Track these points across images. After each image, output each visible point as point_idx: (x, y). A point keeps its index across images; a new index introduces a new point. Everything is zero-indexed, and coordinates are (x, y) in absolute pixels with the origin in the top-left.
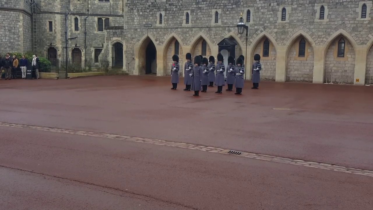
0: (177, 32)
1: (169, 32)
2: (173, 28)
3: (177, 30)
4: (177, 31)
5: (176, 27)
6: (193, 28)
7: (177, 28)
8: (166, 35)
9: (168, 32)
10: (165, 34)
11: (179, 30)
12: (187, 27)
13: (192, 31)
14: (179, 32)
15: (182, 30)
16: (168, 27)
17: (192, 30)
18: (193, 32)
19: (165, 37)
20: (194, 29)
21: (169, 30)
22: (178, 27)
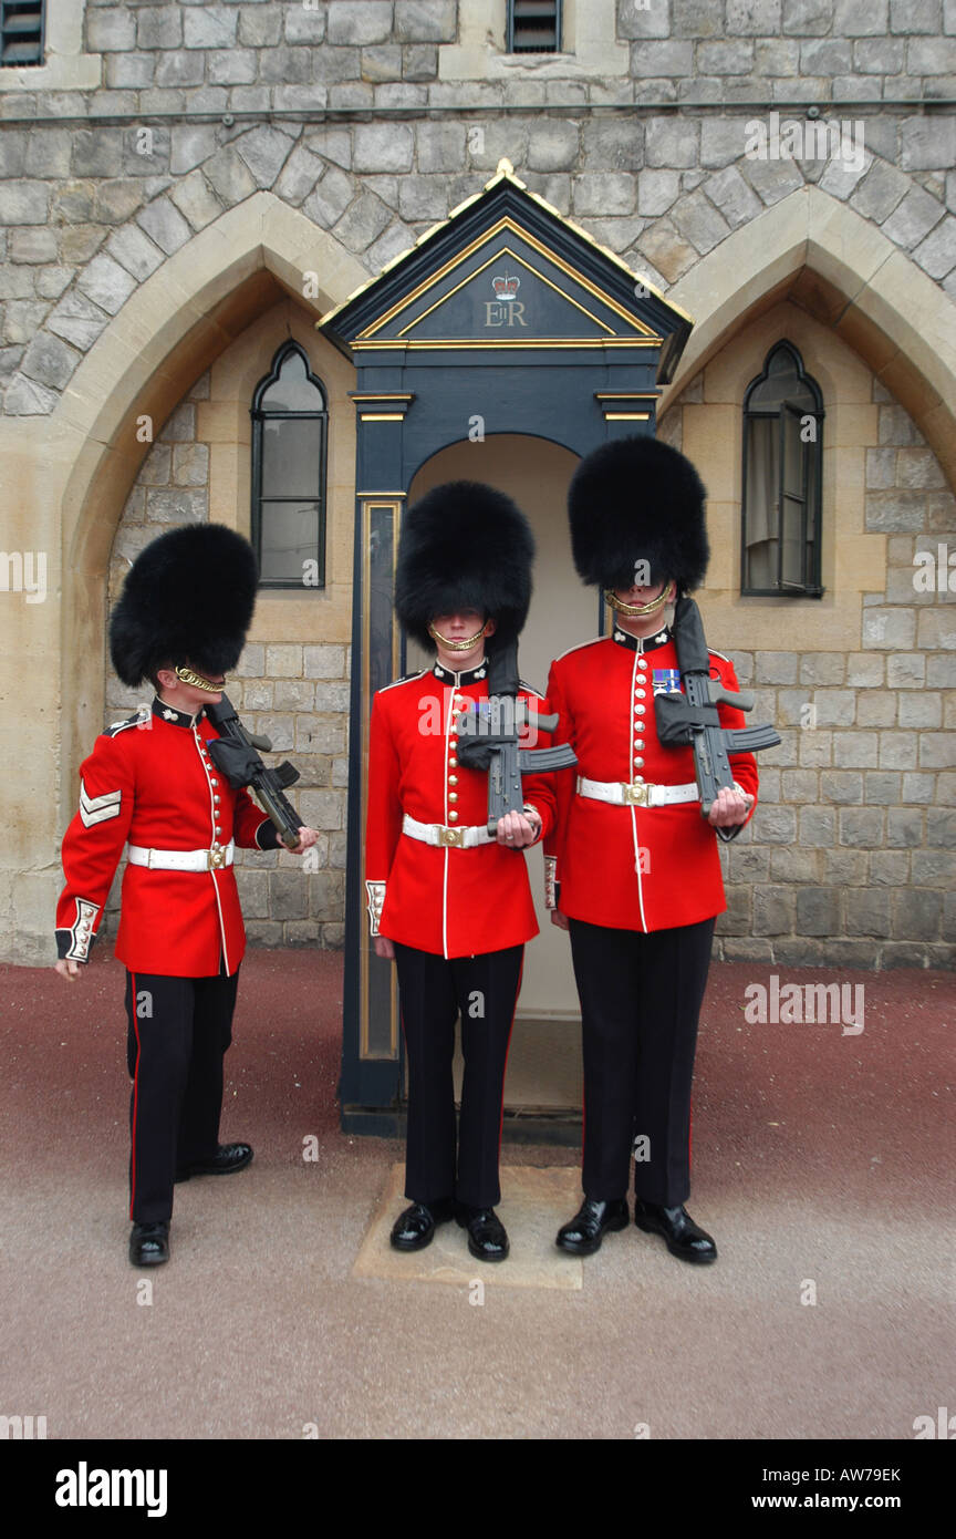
0: (337, 180)
1: (191, 193)
2: (269, 119)
3: (334, 143)
4: (329, 164)
5: (317, 96)
6: (656, 123)
7: (348, 118)
8: (130, 242)
9: (154, 185)
10: (112, 223)
11: (380, 146)
12: (524, 100)
13: (635, 172)
14: (384, 187)
15: (441, 154)
16: (160, 103)
17: (639, 146)
18: (658, 190)
19: (106, 280)
20: (670, 141)
21: (190, 146)
22: (352, 96)
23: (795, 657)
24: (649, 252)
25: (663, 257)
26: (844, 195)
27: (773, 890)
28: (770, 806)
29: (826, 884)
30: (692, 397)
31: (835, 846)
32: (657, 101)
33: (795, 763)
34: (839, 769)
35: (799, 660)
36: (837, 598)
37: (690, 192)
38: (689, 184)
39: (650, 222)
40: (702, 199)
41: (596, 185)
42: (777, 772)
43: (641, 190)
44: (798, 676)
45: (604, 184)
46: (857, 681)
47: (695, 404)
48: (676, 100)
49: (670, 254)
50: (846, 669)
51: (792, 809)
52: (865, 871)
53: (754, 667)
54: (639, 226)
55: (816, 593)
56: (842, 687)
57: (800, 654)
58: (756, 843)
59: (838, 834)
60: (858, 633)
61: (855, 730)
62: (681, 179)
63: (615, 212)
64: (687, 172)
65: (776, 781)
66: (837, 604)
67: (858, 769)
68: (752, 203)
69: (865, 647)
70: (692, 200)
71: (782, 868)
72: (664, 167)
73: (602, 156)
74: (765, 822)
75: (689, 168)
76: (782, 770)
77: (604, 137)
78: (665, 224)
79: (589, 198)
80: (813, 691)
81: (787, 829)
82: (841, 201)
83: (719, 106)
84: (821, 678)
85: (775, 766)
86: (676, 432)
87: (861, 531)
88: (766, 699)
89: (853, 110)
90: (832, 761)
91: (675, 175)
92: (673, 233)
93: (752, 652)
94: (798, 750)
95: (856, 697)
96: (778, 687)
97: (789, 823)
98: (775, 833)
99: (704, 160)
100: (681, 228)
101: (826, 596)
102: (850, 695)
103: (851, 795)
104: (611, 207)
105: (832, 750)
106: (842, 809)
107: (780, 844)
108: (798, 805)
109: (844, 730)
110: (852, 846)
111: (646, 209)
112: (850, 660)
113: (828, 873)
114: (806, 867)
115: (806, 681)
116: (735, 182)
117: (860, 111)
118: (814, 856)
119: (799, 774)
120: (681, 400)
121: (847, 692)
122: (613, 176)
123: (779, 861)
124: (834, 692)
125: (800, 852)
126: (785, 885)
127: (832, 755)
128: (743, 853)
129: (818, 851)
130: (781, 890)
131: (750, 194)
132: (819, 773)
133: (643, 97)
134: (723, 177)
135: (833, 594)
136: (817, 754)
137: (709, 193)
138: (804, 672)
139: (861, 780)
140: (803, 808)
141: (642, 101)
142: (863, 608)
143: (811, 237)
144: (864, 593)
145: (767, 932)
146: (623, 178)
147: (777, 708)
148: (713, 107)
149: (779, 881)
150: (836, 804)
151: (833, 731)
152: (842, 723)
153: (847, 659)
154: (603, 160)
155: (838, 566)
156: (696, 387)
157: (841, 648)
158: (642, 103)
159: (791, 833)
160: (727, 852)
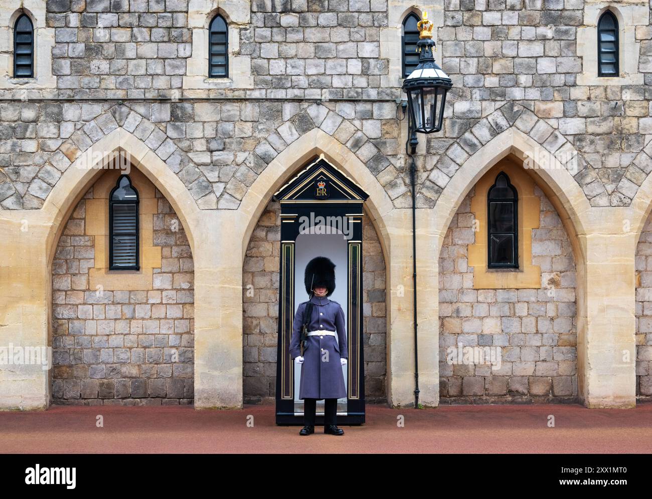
6: (66, 106)
18: (67, 129)
23: (128, 293)
24: (64, 151)
25: (69, 153)
26: (132, 131)
27: (121, 381)
28: (120, 349)
29: (142, 378)
30: (89, 196)
31: (145, 363)
32: (65, 98)
33: (129, 332)
34: (145, 334)
35: (130, 294)
36: (144, 270)
37: (78, 130)
38: (78, 127)
39: (64, 140)
40: (83, 133)
41: (45, 127)
42: (122, 336)
43: (61, 129)
44: (129, 300)
45: (48, 127)
46: (151, 301)
47: (89, 199)
48: (73, 97)
49: (71, 152)
50: (147, 297)
51: (128, 350)
52: (156, 372)
53: (114, 297)
54: (60, 142)
55: (137, 268)
56: (146, 303)
57: (130, 291)
58: (115, 363)
59: (145, 359)
60: (152, 283)
61: (151, 320)
62: (75, 125)
63: (52, 137)
64: (77, 123)
65: (122, 339)
66: (144, 272)
67: (152, 334)
68: (101, 134)
69: (154, 288)
70: (79, 132)
71: (125, 372)
72: (69, 121)
73: (47, 117)
74: (118, 355)
75: (78, 121)
76: (125, 335)
77: (48, 110)
78: (70, 141)
79: (42, 132)
80: (135, 306)
81: (126, 357)
82: (131, 133)
83: (88, 100)
84: (138, 300)
85: (122, 334)
86: (83, 209)
87: (152, 245)
88: (118, 309)
89: (135, 101)
90: (143, 331)
91: (73, 124)
92: (72, 144)
93: (113, 291)
94: (130, 327)
95: (151, 307)
96: (122, 304)
97: (127, 355)
98: (122, 359)
99: (83, 118)
100: (75, 142)
101: (140, 270)
102: (149, 307)
103: (150, 344)
104: (50, 135)
105: (143, 327)
106: (147, 350)
107: (124, 363)
108: (130, 348)
109: (147, 319)
110: (151, 363)
111: (62, 136)
112: (149, 293)
113: (142, 374)
114: (134, 371)
115: (132, 301)
116: (93, 126)
117: (137, 101)
118: (137, 367)
119: (131, 337)
120: (85, 197)
121: (148, 305)
122: (51, 124)
123: (124, 370)
124: (143, 306)
125: (132, 366)
126: (126, 379)
127: (143, 329)
128: (111, 367)
129: (138, 366)
130: (125, 381)
131: (99, 130)
132: (138, 336)
133: (61, 96)
134: (90, 124)
135: (142, 268)
136: (137, 329)
137: (85, 130)
138: (132, 298)
139: (153, 338)
140: (132, 349)
141: (60, 98)
142: (153, 274)
143: (120, 146)
144: (153, 268)
145: (120, 397)
146: (54, 124)
147: (122, 312)
148: (86, 100)
149: (124, 377)
150: (145, 348)
151: (143, 320)
152: (147, 317)
153: (147, 293)
154: (48, 118)
155: (144, 258)
156: (90, 192)
157: (145, 289)
158: (61, 98)
159: (128, 359)
160: (105, 367)
